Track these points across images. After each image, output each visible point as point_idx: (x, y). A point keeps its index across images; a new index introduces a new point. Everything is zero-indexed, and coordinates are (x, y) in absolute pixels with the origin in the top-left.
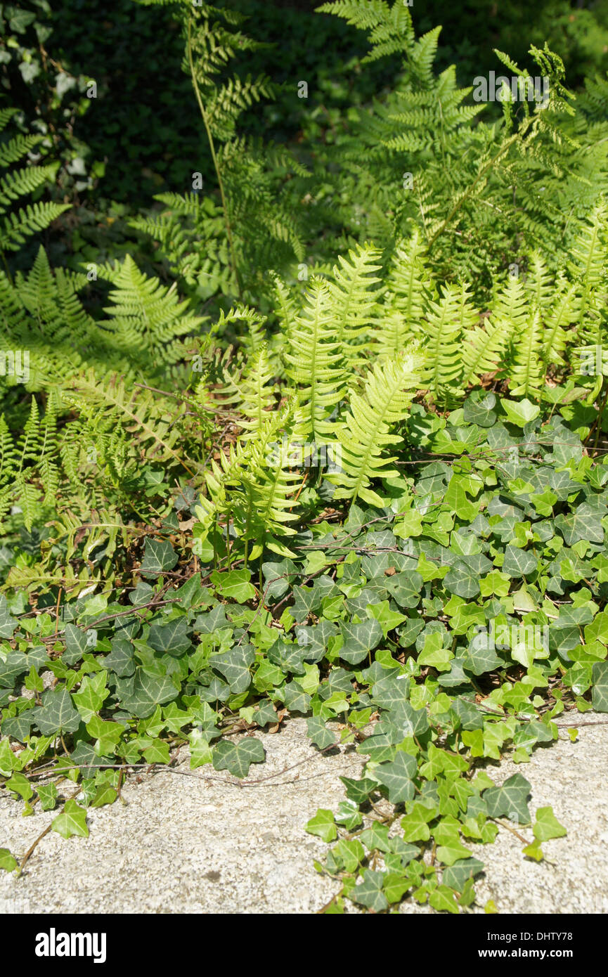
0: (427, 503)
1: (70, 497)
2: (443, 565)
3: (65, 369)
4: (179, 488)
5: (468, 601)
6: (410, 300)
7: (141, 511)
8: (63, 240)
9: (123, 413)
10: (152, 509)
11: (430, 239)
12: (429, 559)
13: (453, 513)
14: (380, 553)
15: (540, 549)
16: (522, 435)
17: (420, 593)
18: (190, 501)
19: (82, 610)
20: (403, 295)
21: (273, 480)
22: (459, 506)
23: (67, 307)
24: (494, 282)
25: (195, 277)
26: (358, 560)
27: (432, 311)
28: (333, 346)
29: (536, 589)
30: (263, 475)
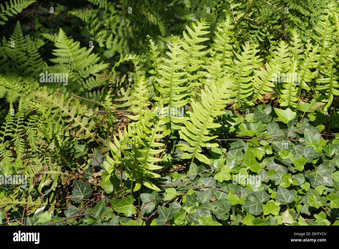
0: (233, 162)
1: (31, 159)
2: (242, 197)
3: (30, 90)
4: (94, 154)
5: (256, 217)
6: (224, 55)
7: (72, 166)
8: (29, 24)
9: (63, 112)
10: (78, 165)
11: (236, 23)
12: (235, 193)
13: (248, 168)
14: (207, 189)
15: (297, 190)
16: (287, 128)
17: (229, 212)
18: (100, 161)
19: (36, 220)
20: (220, 52)
21: (148, 146)
22: (251, 164)
23: (32, 56)
24: (271, 45)
25: (104, 43)
26: (195, 193)
27: (237, 59)
28: (182, 74)
29: (294, 211)
30: (142, 143)
